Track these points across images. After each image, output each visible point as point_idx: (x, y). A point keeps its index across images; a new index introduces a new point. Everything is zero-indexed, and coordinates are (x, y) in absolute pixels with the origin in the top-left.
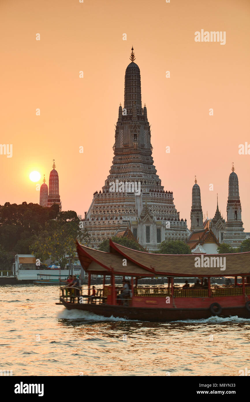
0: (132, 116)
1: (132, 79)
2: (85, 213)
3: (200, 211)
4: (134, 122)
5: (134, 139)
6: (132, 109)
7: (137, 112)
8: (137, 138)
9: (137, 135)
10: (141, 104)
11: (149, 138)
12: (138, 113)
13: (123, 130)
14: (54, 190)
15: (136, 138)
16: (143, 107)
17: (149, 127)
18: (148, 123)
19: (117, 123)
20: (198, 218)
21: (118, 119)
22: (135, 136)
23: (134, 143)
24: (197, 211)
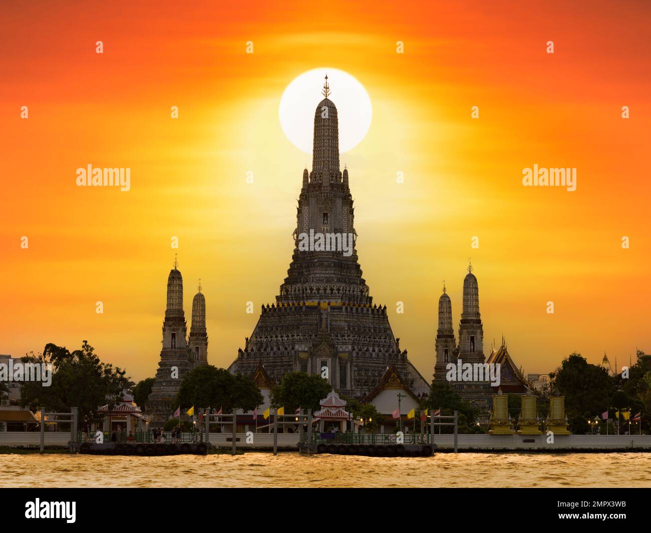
0: (321, 184)
1: (324, 126)
2: (247, 339)
3: (450, 338)
4: (324, 193)
5: (324, 220)
6: (322, 173)
7: (331, 178)
8: (329, 219)
9: (329, 215)
10: (338, 165)
11: (351, 220)
12: (332, 180)
13: (308, 207)
14: (174, 302)
15: (326, 218)
16: (342, 170)
17: (352, 202)
18: (350, 195)
19: (301, 196)
20: (446, 348)
21: (302, 189)
22: (324, 217)
23: (323, 228)
24: (445, 337)
